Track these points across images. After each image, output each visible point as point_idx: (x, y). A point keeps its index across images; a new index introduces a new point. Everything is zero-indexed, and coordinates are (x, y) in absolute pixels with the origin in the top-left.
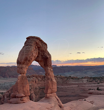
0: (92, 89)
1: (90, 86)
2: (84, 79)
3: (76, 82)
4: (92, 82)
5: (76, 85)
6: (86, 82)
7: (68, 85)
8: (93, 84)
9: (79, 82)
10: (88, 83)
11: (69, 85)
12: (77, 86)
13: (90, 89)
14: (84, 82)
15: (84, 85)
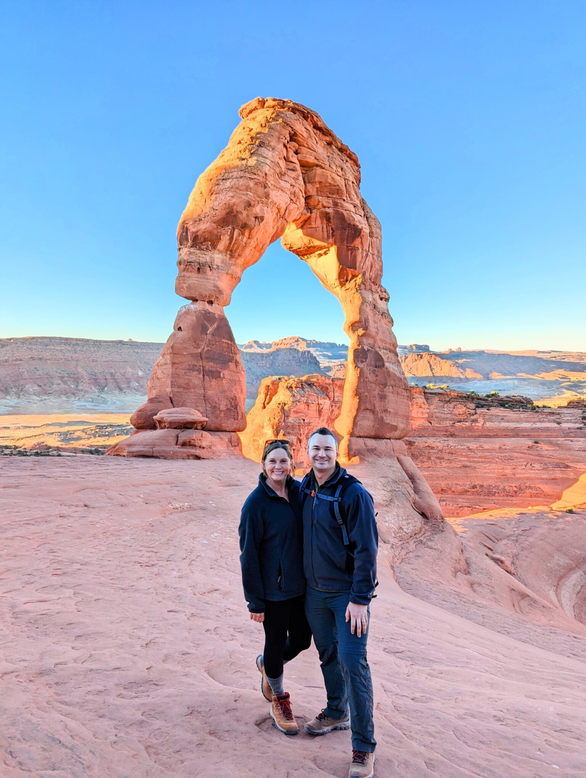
2: (564, 411)
3: (524, 425)
5: (523, 436)
6: (578, 425)
7: (480, 437)
9: (539, 425)
11: (487, 436)
12: (528, 441)
14: (565, 425)
15: (566, 440)
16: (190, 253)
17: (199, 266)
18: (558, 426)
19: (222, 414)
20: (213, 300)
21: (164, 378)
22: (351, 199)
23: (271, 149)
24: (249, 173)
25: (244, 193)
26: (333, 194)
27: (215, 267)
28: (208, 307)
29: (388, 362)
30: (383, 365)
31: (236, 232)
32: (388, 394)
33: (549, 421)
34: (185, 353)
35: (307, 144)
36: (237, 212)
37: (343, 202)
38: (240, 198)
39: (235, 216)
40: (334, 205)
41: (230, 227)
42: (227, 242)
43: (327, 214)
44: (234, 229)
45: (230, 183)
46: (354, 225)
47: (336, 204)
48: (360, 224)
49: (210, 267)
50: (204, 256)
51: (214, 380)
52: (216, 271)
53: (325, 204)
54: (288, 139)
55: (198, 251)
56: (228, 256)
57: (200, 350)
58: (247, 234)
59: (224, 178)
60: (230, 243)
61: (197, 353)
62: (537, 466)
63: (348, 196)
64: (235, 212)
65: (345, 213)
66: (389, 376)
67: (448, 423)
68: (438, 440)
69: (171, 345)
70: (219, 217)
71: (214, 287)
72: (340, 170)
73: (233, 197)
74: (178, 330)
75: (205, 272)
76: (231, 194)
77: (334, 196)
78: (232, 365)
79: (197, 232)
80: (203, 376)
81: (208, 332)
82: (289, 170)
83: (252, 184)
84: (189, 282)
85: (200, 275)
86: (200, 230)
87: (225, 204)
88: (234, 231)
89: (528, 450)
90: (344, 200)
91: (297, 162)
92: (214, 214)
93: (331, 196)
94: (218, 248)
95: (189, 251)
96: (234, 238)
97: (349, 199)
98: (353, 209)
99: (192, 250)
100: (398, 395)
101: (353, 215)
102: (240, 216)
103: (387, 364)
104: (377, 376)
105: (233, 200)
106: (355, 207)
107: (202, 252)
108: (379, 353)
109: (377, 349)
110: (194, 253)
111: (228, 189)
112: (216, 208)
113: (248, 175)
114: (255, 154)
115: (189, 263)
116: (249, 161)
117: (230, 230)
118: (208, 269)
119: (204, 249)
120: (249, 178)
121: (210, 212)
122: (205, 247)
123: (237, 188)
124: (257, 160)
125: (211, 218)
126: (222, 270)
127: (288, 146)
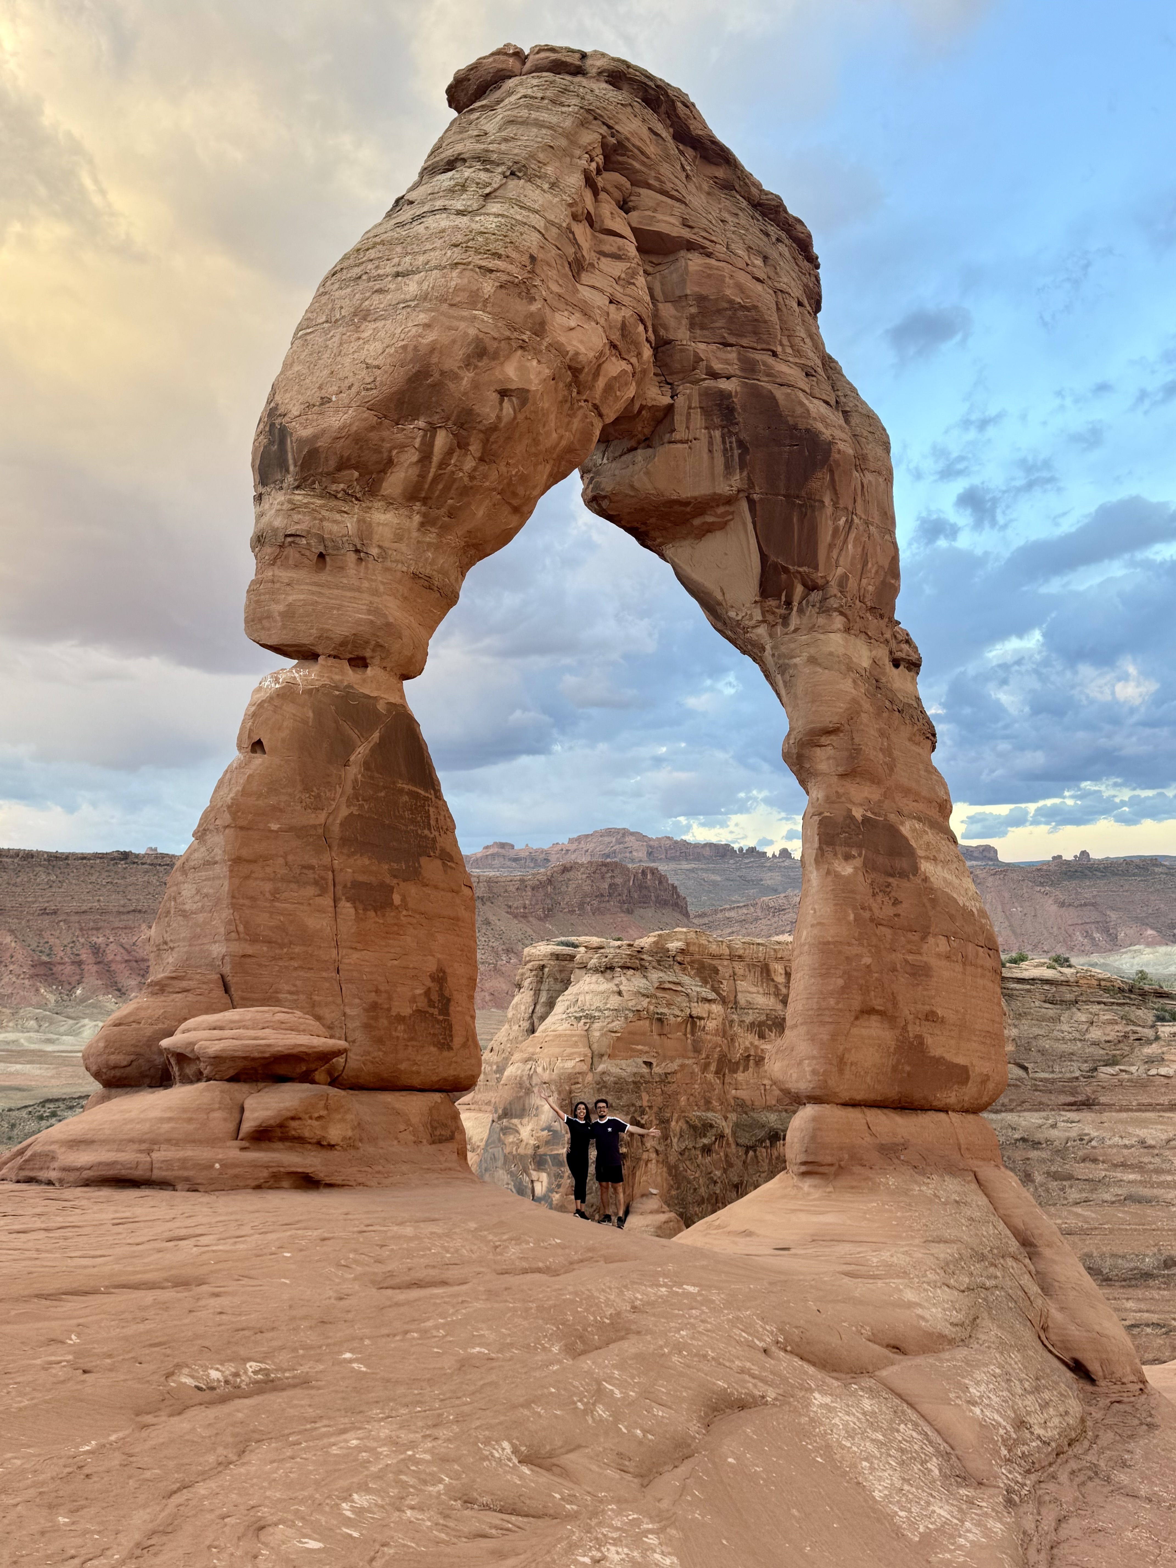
16: (295, 508)
17: (321, 549)
19: (400, 1031)
20: (368, 654)
21: (202, 910)
22: (798, 353)
23: (546, 186)
24: (477, 252)
25: (465, 313)
26: (741, 335)
27: (374, 551)
28: (350, 676)
29: (927, 858)
30: (915, 869)
31: (441, 440)
32: (934, 962)
34: (275, 827)
35: (657, 179)
36: (442, 373)
37: (771, 360)
38: (450, 328)
39: (437, 387)
40: (742, 369)
41: (421, 423)
42: (414, 472)
43: (724, 396)
44: (433, 429)
45: (420, 283)
46: (807, 430)
47: (749, 368)
48: (827, 426)
49: (357, 551)
50: (338, 517)
51: (372, 914)
52: (379, 566)
53: (717, 366)
54: (600, 159)
55: (319, 502)
56: (417, 518)
57: (322, 817)
58: (475, 448)
59: (400, 269)
60: (422, 476)
61: (314, 827)
63: (785, 341)
64: (437, 375)
65: (780, 394)
66: (934, 901)
69: (229, 801)
70: (386, 390)
71: (369, 612)
72: (759, 262)
73: (427, 326)
74: (253, 751)
75: (342, 568)
76: (423, 318)
77: (744, 342)
78: (431, 867)
79: (315, 437)
80: (336, 900)
81: (352, 758)
82: (606, 255)
83: (488, 287)
84: (290, 599)
85: (324, 577)
86: (324, 432)
87: (404, 347)
88: (433, 437)
90: (774, 354)
91: (628, 233)
92: (369, 380)
93: (732, 340)
94: (384, 492)
95: (290, 501)
96: (436, 459)
97: (789, 350)
98: (802, 382)
99: (299, 497)
100: (964, 964)
101: (806, 402)
102: (452, 386)
103: (926, 867)
104: (896, 902)
105: (430, 337)
106: (807, 375)
107: (334, 503)
108: (898, 831)
109: (893, 817)
110: (306, 505)
111: (413, 304)
112: (376, 363)
113: (477, 260)
114: (496, 197)
115: (289, 539)
116: (477, 219)
117: (421, 433)
118: (352, 557)
119: (339, 495)
120: (480, 267)
121: (355, 374)
122: (342, 486)
123: (442, 299)
124: (502, 216)
125: (358, 393)
126: (397, 561)
127: (600, 182)
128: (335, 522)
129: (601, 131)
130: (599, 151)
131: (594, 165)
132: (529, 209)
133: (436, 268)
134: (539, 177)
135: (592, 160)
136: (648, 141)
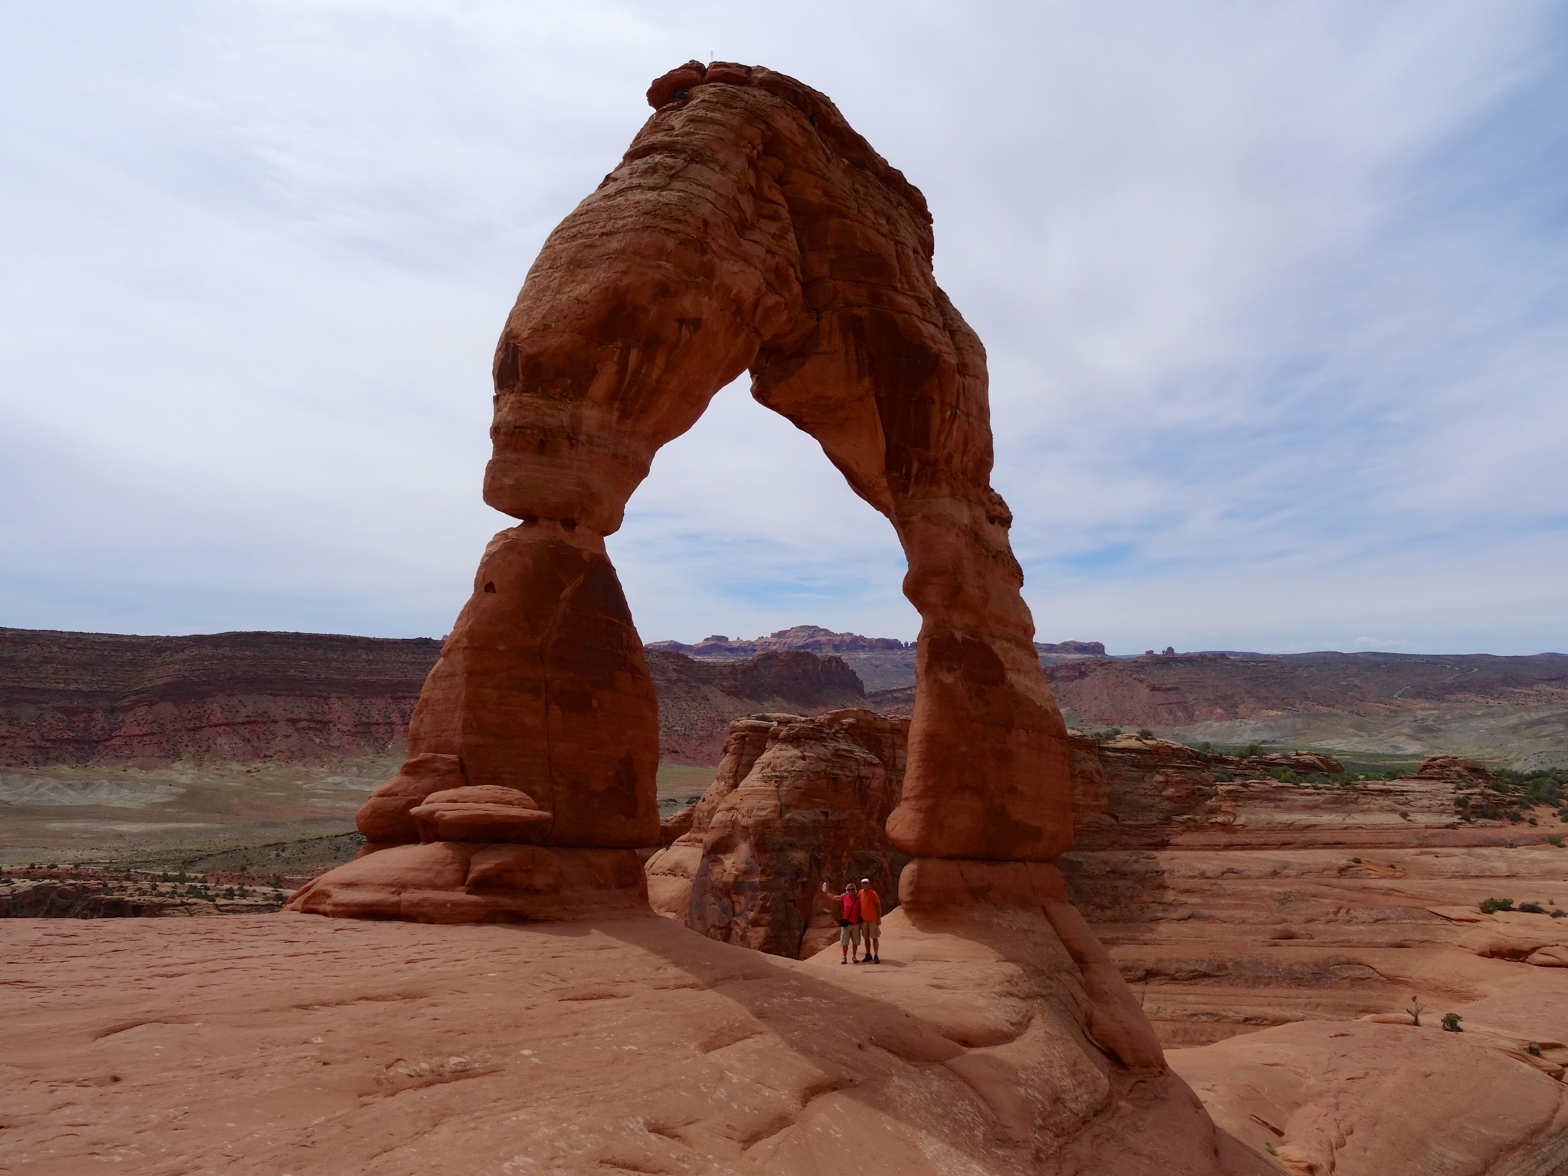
0: (1529, 900)
1: (1501, 867)
2: (1414, 785)
3: (1325, 818)
4: (1516, 819)
5: (1327, 845)
6: (1446, 819)
7: (1229, 847)
8: (1534, 842)
9: (1360, 819)
10: (1467, 831)
11: (1244, 847)
12: (1339, 858)
13: (1506, 906)
14: (1421, 819)
15: (1422, 853)
16: (522, 406)
17: (542, 437)
18: (1402, 820)
19: (596, 803)
20: (576, 517)
21: (446, 710)
22: (913, 288)
23: (717, 168)
24: (663, 218)
25: (653, 263)
26: (868, 275)
27: (583, 438)
28: (563, 534)
29: (1012, 670)
30: (1003, 678)
31: (633, 355)
32: (1016, 749)
33: (1382, 810)
34: (502, 648)
35: (804, 162)
36: (635, 307)
37: (892, 294)
38: (641, 274)
39: (631, 317)
40: (870, 300)
41: (620, 344)
42: (613, 380)
43: (856, 320)
44: (627, 347)
45: (619, 241)
46: (920, 346)
47: (876, 298)
48: (936, 343)
49: (569, 439)
50: (556, 413)
51: (574, 714)
52: (585, 449)
53: (851, 298)
54: (760, 148)
55: (541, 402)
56: (616, 414)
57: (539, 641)
58: (660, 359)
60: (620, 382)
61: (531, 648)
62: (1360, 914)
63: (903, 279)
64: (630, 308)
65: (898, 318)
66: (1017, 702)
67: (1153, 818)
68: (1134, 858)
69: (468, 628)
70: (592, 319)
71: (578, 485)
72: (883, 221)
73: (624, 273)
74: (487, 590)
75: (557, 450)
76: (621, 266)
77: (872, 280)
79: (539, 354)
80: (547, 704)
81: (562, 596)
82: (763, 216)
83: (670, 243)
84: (518, 475)
85: (544, 459)
86: (545, 350)
87: (606, 288)
88: (628, 354)
89: (1339, 877)
90: (895, 289)
91: (781, 200)
92: (579, 312)
94: (588, 394)
95: (519, 401)
96: (628, 369)
97: (906, 286)
98: (916, 310)
99: (526, 398)
100: (1040, 751)
102: (642, 316)
104: (988, 704)
105: (627, 280)
106: (920, 304)
107: (552, 403)
108: (990, 649)
109: (987, 640)
110: (532, 404)
111: (614, 256)
112: (585, 299)
113: (662, 224)
114: (679, 177)
115: (518, 430)
116: (664, 193)
117: (619, 351)
118: (566, 443)
119: (557, 397)
120: (665, 229)
121: (569, 308)
122: (558, 390)
123: (636, 253)
124: (683, 191)
125: (571, 322)
126: (600, 446)
127: (760, 164)
128: (553, 416)
129: (761, 127)
130: (759, 141)
131: (755, 152)
132: (703, 186)
133: (631, 230)
134: (713, 162)
135: (754, 148)
136: (797, 133)
